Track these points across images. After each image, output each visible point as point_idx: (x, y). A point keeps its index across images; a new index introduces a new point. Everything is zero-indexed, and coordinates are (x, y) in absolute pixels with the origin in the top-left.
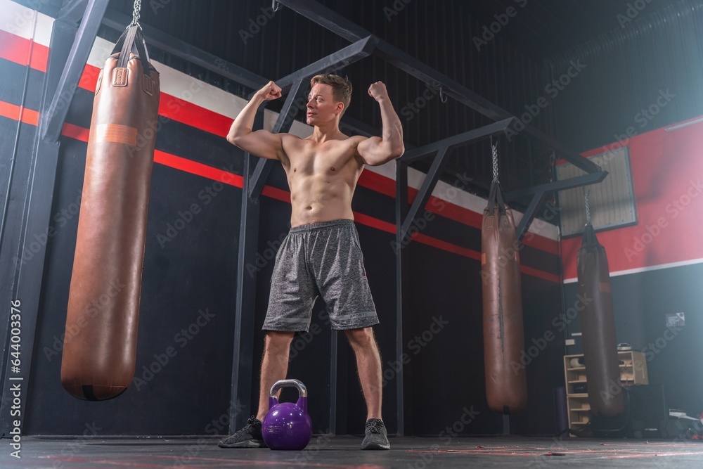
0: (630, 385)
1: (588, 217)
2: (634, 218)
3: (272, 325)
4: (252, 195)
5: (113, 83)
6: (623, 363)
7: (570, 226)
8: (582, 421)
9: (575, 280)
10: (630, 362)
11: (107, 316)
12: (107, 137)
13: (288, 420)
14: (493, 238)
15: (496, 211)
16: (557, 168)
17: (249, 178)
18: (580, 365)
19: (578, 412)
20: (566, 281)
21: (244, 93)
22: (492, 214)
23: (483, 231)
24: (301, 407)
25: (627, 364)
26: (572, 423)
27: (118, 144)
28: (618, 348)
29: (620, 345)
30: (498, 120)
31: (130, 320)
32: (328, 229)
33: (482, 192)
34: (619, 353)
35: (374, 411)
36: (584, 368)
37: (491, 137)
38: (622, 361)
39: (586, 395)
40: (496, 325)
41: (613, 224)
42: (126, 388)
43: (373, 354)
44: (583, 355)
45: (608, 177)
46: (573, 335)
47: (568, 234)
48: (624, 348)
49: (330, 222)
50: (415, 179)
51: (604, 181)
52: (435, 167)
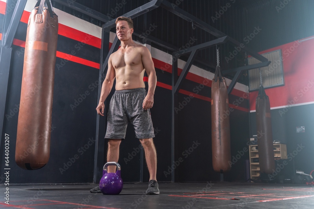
0: (279, 159)
1: (261, 83)
2: (283, 83)
3: (109, 136)
4: (104, 73)
5: (36, 21)
6: (276, 149)
7: (254, 86)
8: (257, 175)
9: (255, 111)
10: (279, 148)
11: (36, 131)
12: (34, 47)
13: (111, 181)
14: (216, 92)
15: (218, 80)
16: (248, 59)
17: (102, 64)
18: (256, 150)
19: (255, 171)
20: (251, 111)
21: (100, 24)
22: (216, 81)
23: (212, 89)
24: (118, 175)
25: (278, 149)
26: (252, 176)
27: (39, 50)
28: (274, 142)
29: (275, 141)
30: (220, 38)
31: (47, 133)
32: (133, 92)
33: (212, 70)
34: (274, 144)
35: (153, 177)
36: (258, 151)
37: (216, 45)
38: (276, 148)
39: (258, 163)
40: (217, 133)
41: (273, 85)
42: (46, 164)
43: (152, 150)
44: (257, 145)
45: (271, 63)
46: (254, 136)
47: (252, 90)
48: (276, 142)
49: (134, 89)
50: (181, 64)
51: (270, 65)
52: (190, 58)
